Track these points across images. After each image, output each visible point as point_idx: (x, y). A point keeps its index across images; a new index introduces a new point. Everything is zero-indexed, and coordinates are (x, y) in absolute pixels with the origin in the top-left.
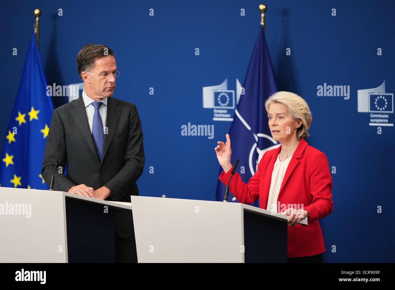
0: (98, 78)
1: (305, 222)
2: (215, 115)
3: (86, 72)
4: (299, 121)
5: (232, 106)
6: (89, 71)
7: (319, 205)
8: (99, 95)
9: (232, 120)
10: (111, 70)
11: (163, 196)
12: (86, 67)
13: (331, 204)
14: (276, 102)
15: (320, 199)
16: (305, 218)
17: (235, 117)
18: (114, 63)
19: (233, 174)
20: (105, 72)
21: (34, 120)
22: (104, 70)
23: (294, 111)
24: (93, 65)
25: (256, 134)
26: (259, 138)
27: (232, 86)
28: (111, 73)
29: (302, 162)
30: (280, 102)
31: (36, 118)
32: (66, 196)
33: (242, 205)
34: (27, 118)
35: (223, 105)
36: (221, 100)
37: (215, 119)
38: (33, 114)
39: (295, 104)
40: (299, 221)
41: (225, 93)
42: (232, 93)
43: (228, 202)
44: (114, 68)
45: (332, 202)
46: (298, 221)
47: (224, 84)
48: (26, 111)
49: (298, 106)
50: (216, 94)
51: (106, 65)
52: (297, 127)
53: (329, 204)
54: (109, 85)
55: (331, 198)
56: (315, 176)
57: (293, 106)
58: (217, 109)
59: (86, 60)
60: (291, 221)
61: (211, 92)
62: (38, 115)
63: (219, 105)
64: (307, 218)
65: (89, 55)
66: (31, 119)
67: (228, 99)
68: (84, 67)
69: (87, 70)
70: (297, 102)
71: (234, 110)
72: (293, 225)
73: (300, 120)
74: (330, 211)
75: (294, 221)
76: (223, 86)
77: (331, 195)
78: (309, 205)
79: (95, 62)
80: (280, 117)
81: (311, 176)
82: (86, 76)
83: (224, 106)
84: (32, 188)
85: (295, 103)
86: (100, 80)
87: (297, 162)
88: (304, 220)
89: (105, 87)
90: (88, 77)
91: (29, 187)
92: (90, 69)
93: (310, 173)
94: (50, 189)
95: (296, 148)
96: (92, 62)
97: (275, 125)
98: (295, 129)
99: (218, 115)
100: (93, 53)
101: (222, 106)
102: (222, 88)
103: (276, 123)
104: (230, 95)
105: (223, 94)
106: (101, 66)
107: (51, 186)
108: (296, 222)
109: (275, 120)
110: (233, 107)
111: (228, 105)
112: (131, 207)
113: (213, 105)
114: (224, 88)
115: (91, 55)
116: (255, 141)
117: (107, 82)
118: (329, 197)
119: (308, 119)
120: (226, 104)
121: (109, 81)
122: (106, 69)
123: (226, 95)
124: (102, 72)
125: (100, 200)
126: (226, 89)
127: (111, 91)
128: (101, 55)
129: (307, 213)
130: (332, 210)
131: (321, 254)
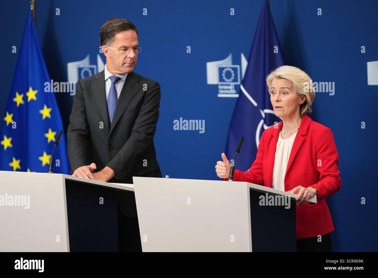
0: (118, 52)
1: (314, 200)
2: (220, 91)
3: (107, 46)
4: (303, 97)
5: (237, 81)
6: (109, 45)
7: (327, 182)
8: (118, 70)
9: (237, 96)
10: (131, 45)
11: (167, 176)
12: (107, 40)
13: (339, 181)
14: (280, 77)
15: (327, 176)
16: (314, 196)
17: (240, 92)
18: (136, 39)
19: (239, 152)
20: (125, 47)
21: (32, 100)
22: (124, 45)
23: (299, 87)
24: (113, 39)
25: (263, 110)
26: (266, 114)
27: (237, 61)
28: (132, 48)
29: (308, 138)
30: (285, 77)
31: (35, 98)
32: (65, 179)
33: (248, 184)
34: (25, 98)
35: (228, 80)
36: (226, 76)
37: (220, 96)
38: (32, 95)
39: (300, 80)
40: (308, 200)
41: (230, 68)
42: (236, 68)
43: (233, 181)
44: (135, 43)
45: (340, 179)
46: (306, 200)
47: (228, 59)
48: (24, 91)
49: (303, 82)
50: (221, 70)
51: (127, 39)
52: (300, 104)
53: (336, 181)
54: (128, 61)
55: (339, 174)
56: (322, 152)
57: (297, 82)
58: (222, 85)
59: (107, 33)
60: (299, 200)
61: (215, 67)
62: (36, 95)
63: (223, 81)
64: (315, 196)
65: (110, 29)
66: (29, 99)
67: (233, 75)
68: (105, 41)
69: (107, 44)
70: (301, 78)
71: (239, 86)
72: (301, 204)
73: (305, 96)
74: (339, 188)
75: (302, 199)
76: (228, 60)
77: (339, 172)
78: (317, 183)
79: (116, 37)
80: (284, 93)
81: (318, 152)
82: (107, 50)
83: (228, 82)
84: (31, 171)
85: (300, 78)
86: (120, 55)
87: (303, 139)
88: (312, 199)
89: (124, 63)
90: (109, 52)
91: (28, 170)
92: (110, 42)
93: (317, 149)
94: (50, 172)
95: (300, 124)
96: (112, 36)
97: (279, 101)
98: (298, 106)
99: (223, 91)
100: (114, 26)
101: (227, 82)
102: (227, 63)
103: (280, 99)
104: (235, 70)
105: (228, 69)
106: (121, 40)
107: (50, 168)
108: (304, 200)
109: (278, 96)
110: (239, 83)
111: (234, 81)
112: (133, 189)
113: (217, 81)
114: (228, 63)
115: (112, 28)
116: (262, 118)
117: (126, 57)
118: (336, 174)
119: (312, 95)
120: (231, 80)
121: (128, 56)
122: (126, 44)
123: (230, 70)
124: (122, 47)
125: (102, 182)
126: (230, 64)
127: (130, 67)
128: (121, 29)
129: (316, 191)
130: (341, 187)
131: (330, 233)
